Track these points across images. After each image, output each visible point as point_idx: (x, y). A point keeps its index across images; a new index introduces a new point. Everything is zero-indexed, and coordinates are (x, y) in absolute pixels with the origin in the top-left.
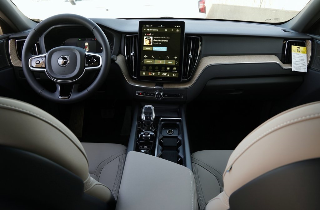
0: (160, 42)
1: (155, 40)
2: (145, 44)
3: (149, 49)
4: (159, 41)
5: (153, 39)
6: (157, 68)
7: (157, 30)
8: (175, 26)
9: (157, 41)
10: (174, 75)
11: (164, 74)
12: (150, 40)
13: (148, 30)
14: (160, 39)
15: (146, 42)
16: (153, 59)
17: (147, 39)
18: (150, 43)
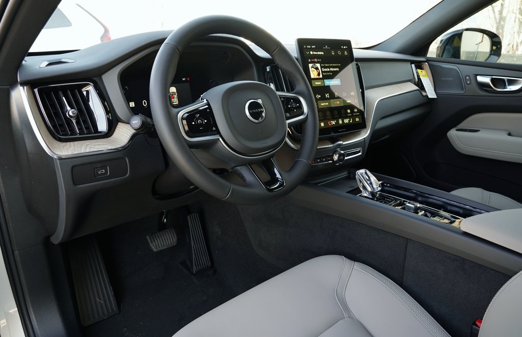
0: (331, 71)
1: (324, 70)
2: (312, 76)
3: (320, 83)
4: (329, 70)
5: (321, 67)
6: (336, 112)
7: (323, 53)
8: (342, 47)
9: (326, 70)
10: (357, 120)
11: (346, 121)
12: (317, 69)
13: (311, 53)
14: (329, 67)
15: (314, 74)
16: (328, 99)
17: (313, 67)
18: (319, 75)
